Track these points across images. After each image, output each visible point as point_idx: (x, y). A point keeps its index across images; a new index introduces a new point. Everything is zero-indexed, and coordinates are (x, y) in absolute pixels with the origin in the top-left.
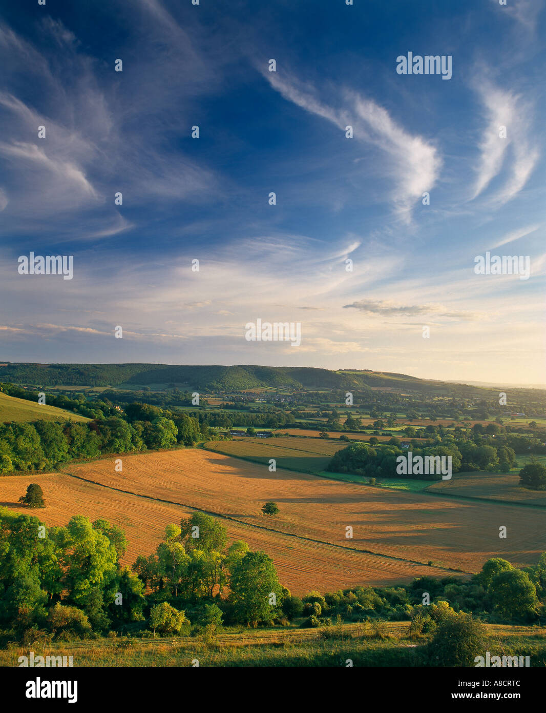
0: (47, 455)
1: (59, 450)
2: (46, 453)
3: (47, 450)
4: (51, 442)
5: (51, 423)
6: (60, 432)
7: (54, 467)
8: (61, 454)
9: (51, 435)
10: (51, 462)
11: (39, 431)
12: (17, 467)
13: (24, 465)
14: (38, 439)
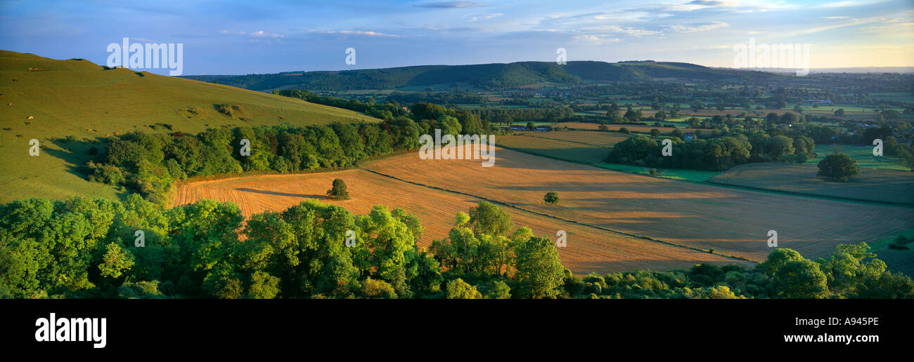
0: (346, 153)
1: (356, 149)
2: (345, 152)
3: (346, 150)
4: (348, 142)
5: (347, 125)
6: (355, 133)
7: (353, 164)
8: (358, 152)
9: (348, 136)
10: (351, 160)
11: (337, 133)
12: (322, 165)
13: (327, 163)
14: (337, 140)
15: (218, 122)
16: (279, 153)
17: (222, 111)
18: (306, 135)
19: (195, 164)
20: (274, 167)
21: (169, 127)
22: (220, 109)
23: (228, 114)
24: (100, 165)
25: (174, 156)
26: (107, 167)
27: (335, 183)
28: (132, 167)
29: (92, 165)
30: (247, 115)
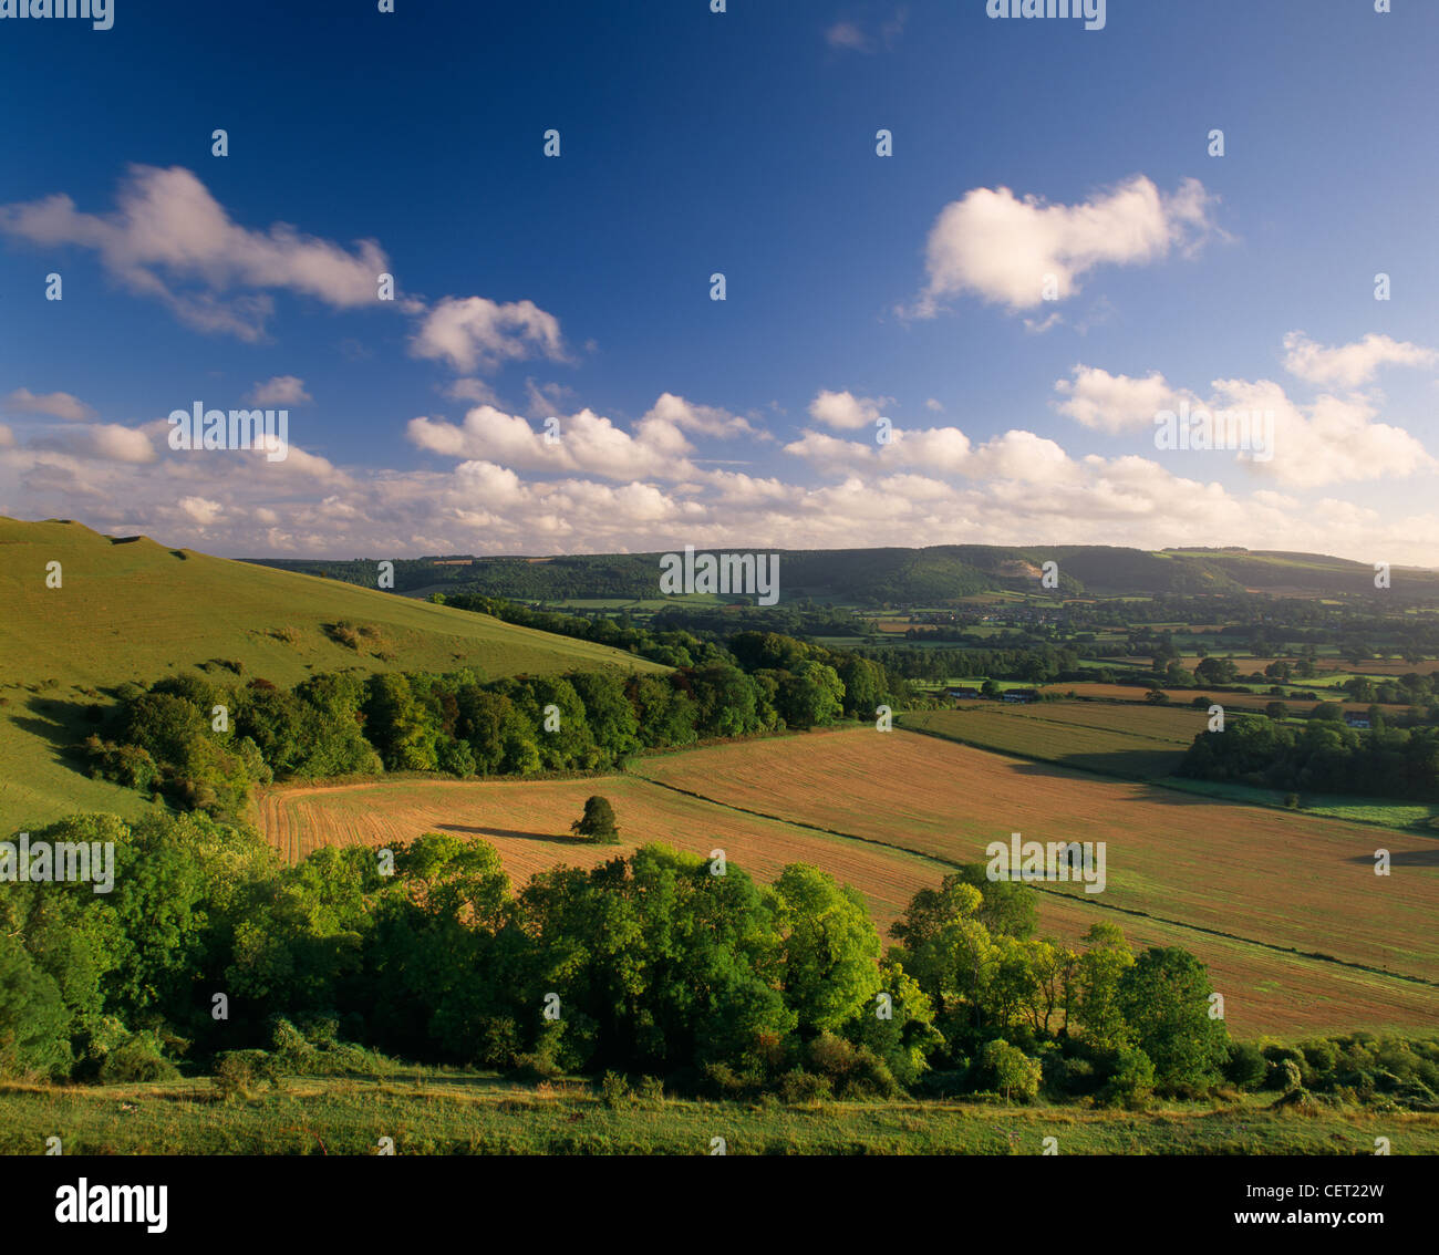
0: (598, 740)
1: (620, 730)
2: (595, 735)
3: (598, 731)
4: (604, 714)
5: (601, 677)
6: (619, 694)
7: (615, 765)
8: (625, 737)
9: (603, 702)
10: (607, 755)
11: (583, 693)
12: (548, 764)
13: (559, 759)
14: (581, 709)
15: (332, 659)
16: (461, 732)
17: (338, 639)
18: (517, 695)
19: (291, 749)
20: (446, 766)
21: (235, 669)
22: (334, 632)
23: (351, 645)
24: (113, 747)
25: (253, 732)
26: (128, 750)
27: (592, 806)
28: (173, 751)
29: (96, 743)
30: (387, 646)
